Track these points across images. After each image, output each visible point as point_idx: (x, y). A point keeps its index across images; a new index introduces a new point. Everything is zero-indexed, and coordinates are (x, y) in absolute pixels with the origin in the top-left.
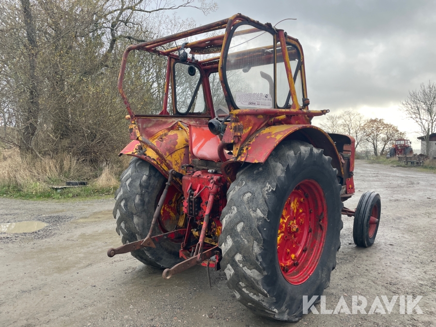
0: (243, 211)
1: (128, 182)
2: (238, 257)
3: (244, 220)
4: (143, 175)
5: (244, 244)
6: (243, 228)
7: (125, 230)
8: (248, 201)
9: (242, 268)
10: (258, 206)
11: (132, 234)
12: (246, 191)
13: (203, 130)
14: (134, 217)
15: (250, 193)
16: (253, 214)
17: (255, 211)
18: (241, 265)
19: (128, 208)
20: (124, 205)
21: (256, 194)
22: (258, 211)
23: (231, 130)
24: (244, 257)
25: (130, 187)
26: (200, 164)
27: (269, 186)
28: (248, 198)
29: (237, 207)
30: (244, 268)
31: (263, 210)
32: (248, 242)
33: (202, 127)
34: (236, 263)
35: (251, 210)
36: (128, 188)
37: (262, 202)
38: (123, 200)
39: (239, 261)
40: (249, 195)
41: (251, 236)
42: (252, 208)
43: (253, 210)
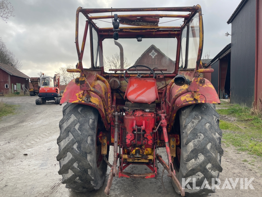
0: (209, 136)
1: (77, 127)
2: (209, 166)
3: (211, 142)
4: (89, 119)
5: (214, 157)
6: (211, 146)
7: (78, 169)
8: (209, 129)
9: (210, 172)
10: (216, 131)
11: (85, 170)
12: (206, 122)
13: (147, 82)
14: (88, 156)
15: (209, 123)
16: (215, 137)
17: (215, 134)
18: (210, 171)
19: (82, 149)
20: (77, 148)
21: (212, 123)
22: (217, 134)
23: (197, 83)
24: (213, 165)
25: (80, 131)
26: (133, 106)
27: (215, 117)
28: (208, 126)
29: (204, 134)
30: (211, 172)
31: (219, 132)
32: (215, 154)
33: (146, 80)
34: (207, 170)
35: (213, 134)
36: (79, 132)
37: (217, 128)
38: (75, 143)
39: (209, 168)
40: (208, 125)
41: (216, 151)
42: (213, 133)
43: (214, 134)
